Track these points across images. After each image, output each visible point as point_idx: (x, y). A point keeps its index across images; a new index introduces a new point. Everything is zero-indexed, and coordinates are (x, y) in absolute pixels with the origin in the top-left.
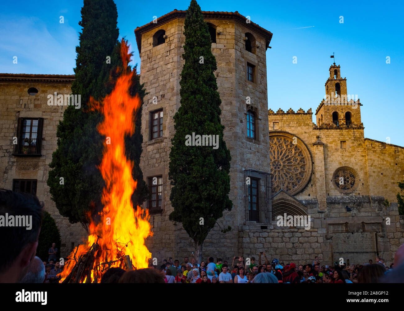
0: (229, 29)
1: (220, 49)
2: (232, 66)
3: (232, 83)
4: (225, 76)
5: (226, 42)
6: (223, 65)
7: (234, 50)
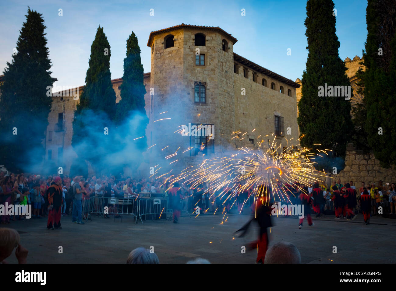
0: (181, 35)
1: (176, 50)
2: (182, 60)
3: (181, 71)
4: (178, 67)
5: (179, 45)
6: (177, 60)
7: (183, 49)
